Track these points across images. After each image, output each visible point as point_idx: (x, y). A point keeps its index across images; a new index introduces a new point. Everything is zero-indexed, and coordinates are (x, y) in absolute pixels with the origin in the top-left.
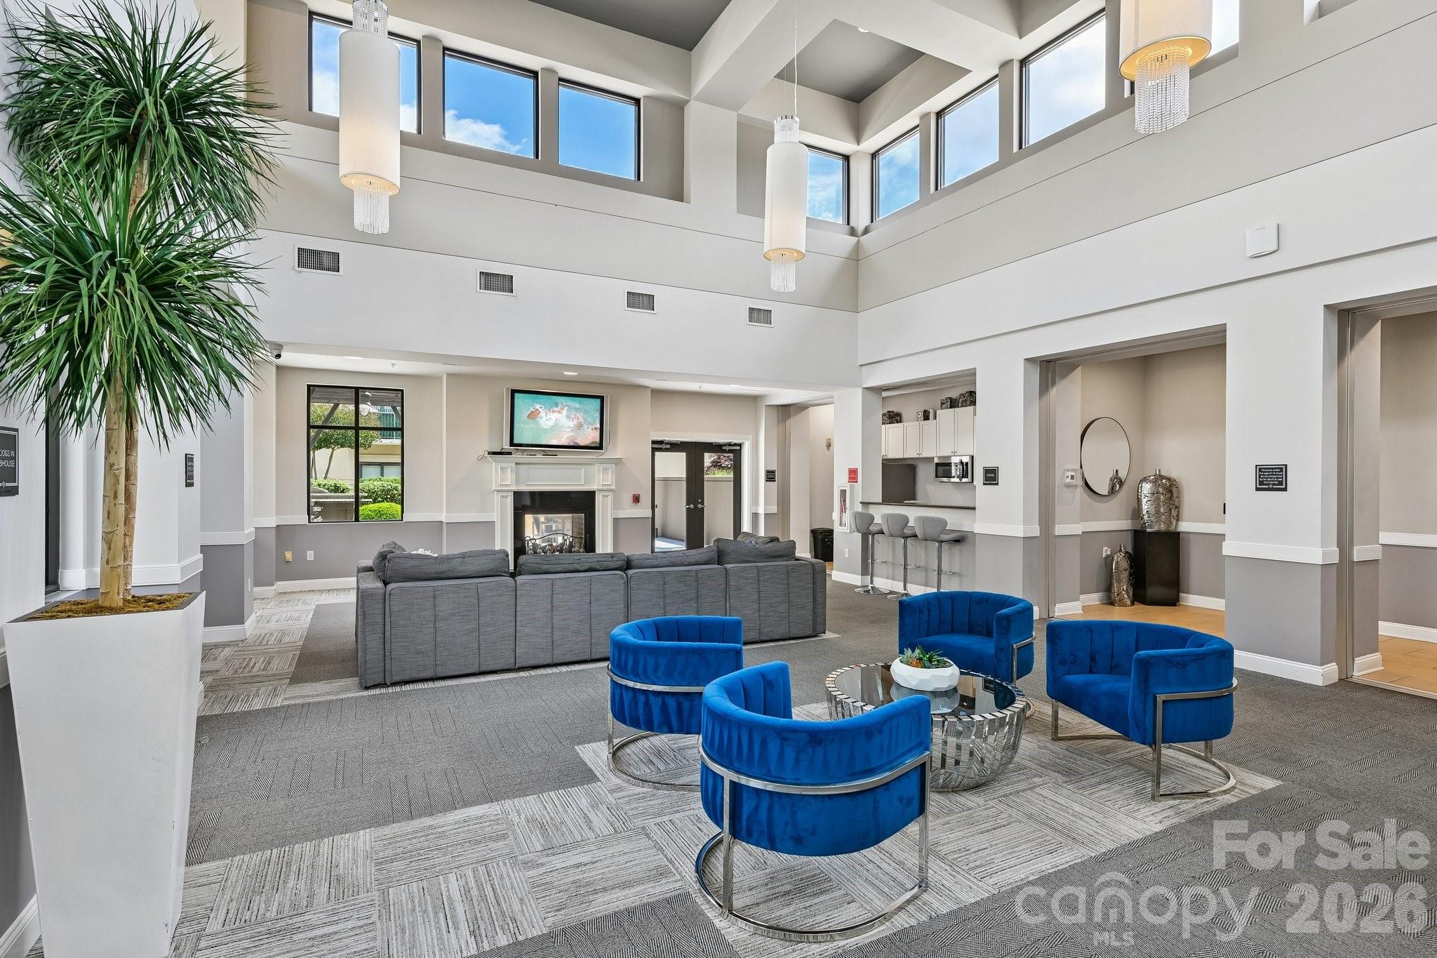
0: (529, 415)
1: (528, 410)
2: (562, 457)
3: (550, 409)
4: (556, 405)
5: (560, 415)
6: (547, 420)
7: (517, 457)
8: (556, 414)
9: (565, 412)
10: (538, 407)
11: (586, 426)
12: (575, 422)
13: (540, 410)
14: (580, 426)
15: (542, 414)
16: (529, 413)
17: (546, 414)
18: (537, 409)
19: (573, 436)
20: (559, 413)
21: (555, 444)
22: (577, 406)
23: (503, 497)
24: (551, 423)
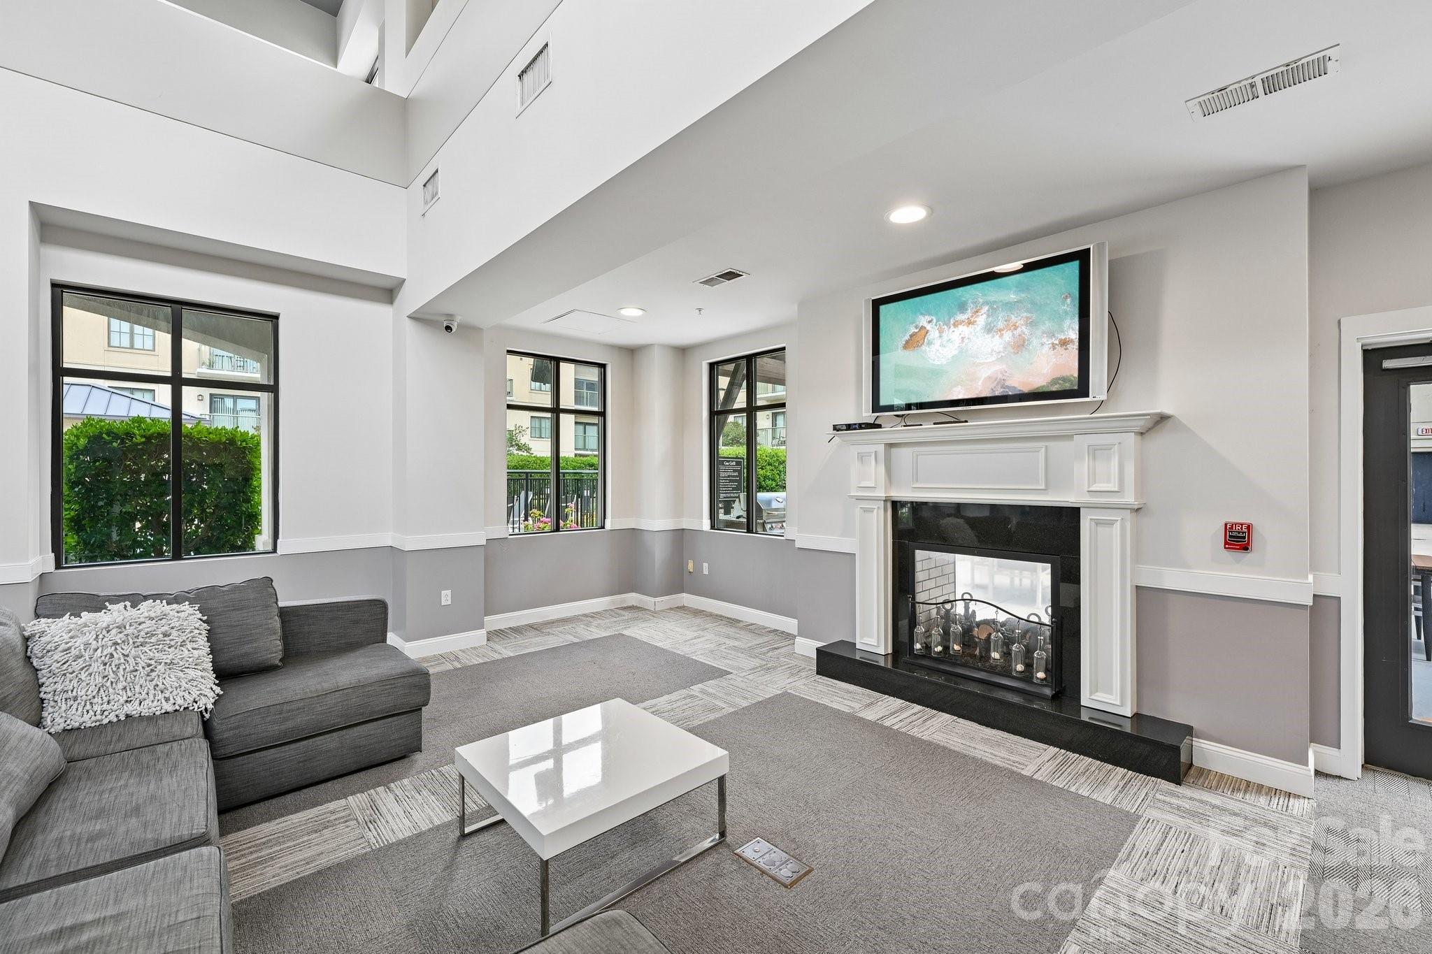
0: (907, 342)
1: (906, 331)
2: (981, 424)
3: (948, 322)
4: (962, 307)
5: (971, 328)
6: (942, 345)
7: (893, 430)
8: (963, 329)
9: (981, 320)
10: (923, 321)
11: (1035, 342)
12: (1008, 336)
13: (928, 327)
14: (1020, 345)
15: (933, 334)
16: (907, 337)
17: (941, 332)
18: (923, 328)
19: (1003, 372)
20: (970, 323)
21: (961, 397)
22: (1013, 297)
23: (866, 510)
24: (949, 352)
